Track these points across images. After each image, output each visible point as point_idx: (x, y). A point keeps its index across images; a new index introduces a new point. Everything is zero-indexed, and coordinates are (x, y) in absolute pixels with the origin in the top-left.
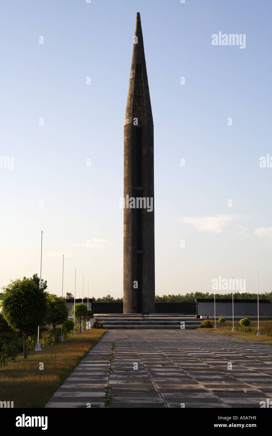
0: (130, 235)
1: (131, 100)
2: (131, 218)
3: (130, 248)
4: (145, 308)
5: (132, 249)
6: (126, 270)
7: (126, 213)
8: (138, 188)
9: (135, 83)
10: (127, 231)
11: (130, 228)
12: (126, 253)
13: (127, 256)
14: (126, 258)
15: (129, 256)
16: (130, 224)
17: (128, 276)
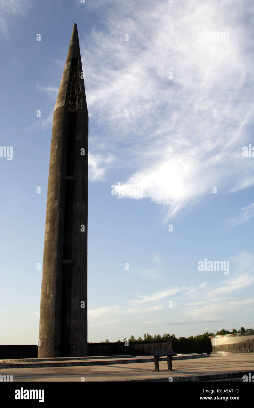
0: (56, 237)
1: (65, 86)
2: (58, 214)
3: (55, 255)
4: (74, 347)
5: (58, 255)
6: (47, 287)
7: (51, 208)
8: (69, 178)
9: (71, 72)
10: (51, 232)
11: (56, 227)
12: (48, 263)
13: (50, 267)
14: (47, 270)
15: (53, 267)
16: (56, 222)
17: (49, 296)
